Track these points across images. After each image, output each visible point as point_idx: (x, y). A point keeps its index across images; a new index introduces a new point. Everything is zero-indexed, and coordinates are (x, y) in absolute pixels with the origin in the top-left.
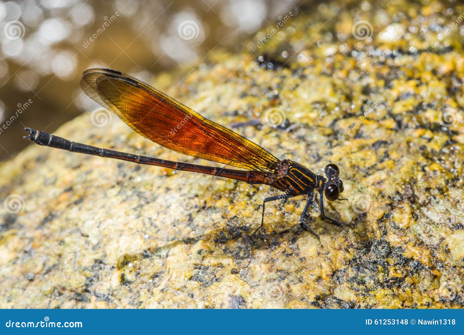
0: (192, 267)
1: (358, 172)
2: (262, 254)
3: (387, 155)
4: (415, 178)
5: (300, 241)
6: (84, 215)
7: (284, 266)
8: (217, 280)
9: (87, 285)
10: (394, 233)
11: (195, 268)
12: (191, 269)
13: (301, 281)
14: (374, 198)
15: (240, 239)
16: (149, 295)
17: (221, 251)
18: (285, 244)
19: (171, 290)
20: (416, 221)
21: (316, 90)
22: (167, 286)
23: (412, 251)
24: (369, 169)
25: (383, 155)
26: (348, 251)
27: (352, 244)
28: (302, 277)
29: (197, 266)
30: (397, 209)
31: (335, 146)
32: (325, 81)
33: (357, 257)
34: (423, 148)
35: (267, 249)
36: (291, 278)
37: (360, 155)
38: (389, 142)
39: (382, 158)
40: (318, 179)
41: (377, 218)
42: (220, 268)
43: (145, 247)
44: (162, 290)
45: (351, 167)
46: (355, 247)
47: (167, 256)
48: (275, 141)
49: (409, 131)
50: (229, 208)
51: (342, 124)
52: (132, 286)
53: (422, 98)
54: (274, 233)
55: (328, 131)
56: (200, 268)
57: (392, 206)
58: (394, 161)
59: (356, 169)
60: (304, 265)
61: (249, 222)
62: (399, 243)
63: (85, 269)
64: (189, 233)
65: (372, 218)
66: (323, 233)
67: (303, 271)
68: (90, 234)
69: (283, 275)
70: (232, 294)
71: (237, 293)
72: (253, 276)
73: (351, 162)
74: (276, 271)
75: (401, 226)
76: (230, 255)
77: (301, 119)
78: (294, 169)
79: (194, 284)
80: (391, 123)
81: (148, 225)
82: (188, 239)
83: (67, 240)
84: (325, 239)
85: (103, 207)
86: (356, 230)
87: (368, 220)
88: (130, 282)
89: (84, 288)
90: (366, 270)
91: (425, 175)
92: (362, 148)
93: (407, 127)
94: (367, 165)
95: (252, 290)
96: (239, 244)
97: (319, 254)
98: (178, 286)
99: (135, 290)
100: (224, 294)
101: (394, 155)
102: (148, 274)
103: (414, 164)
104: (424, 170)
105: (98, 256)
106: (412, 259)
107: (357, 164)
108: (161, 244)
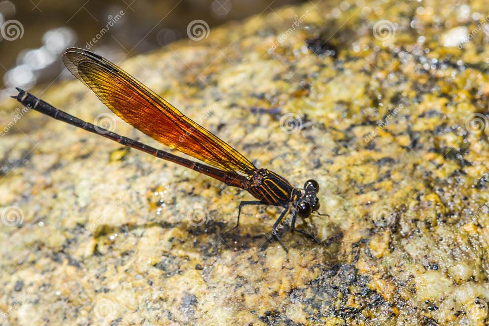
0: (160, 253)
1: (353, 187)
2: (228, 255)
3: (388, 175)
4: (407, 205)
5: (270, 249)
6: (83, 174)
7: (245, 273)
8: (179, 272)
9: (64, 247)
10: (365, 261)
11: (163, 255)
12: (158, 255)
13: (256, 292)
14: (358, 219)
15: (214, 235)
16: (114, 271)
17: (191, 244)
18: (254, 250)
19: (133, 273)
20: (391, 252)
21: (348, 88)
22: (131, 267)
23: (377, 283)
24: (365, 186)
25: (384, 174)
26: (313, 271)
27: (319, 264)
28: (259, 288)
29: (165, 254)
30: (376, 235)
31: (341, 155)
32: (362, 79)
33: (321, 278)
34: (429, 174)
35: (235, 251)
36: (248, 287)
37: (362, 169)
38: (396, 161)
39: (382, 176)
40: (293, 194)
41: (352, 242)
42: (186, 261)
43: (125, 222)
44: (126, 271)
45: (347, 180)
46: (321, 267)
47: (142, 236)
48: (283, 137)
49: (422, 153)
50: (213, 200)
51: (358, 131)
52: (103, 258)
53: (447, 118)
54: (248, 236)
55: (341, 136)
56: (168, 256)
57: (372, 231)
58: (394, 182)
59: (353, 184)
60: (265, 277)
61: (227, 219)
62: (366, 272)
63: (66, 230)
64: (168, 217)
65: (347, 241)
66: (294, 247)
67: (262, 282)
68: (80, 195)
69: (242, 282)
70: (186, 291)
71: (192, 292)
72: (213, 277)
73: (348, 176)
74: (236, 277)
75: (375, 254)
76: (199, 250)
77: (319, 117)
78: (269, 180)
79: (156, 272)
80: (405, 140)
81: (135, 199)
82: (166, 223)
83: (60, 195)
84: (294, 253)
85: (103, 169)
86: (327, 251)
87: (343, 242)
88: (101, 254)
89: (61, 249)
90: (325, 294)
91: (419, 204)
92: (367, 161)
93: (421, 148)
94: (365, 182)
95: (208, 291)
96: (211, 241)
97: (283, 268)
98: (142, 270)
99: (104, 264)
100: (178, 289)
101: (395, 176)
102: (120, 250)
103: (412, 190)
104: (418, 199)
105: (81, 220)
106: (375, 291)
107: (355, 179)
108: (140, 222)
